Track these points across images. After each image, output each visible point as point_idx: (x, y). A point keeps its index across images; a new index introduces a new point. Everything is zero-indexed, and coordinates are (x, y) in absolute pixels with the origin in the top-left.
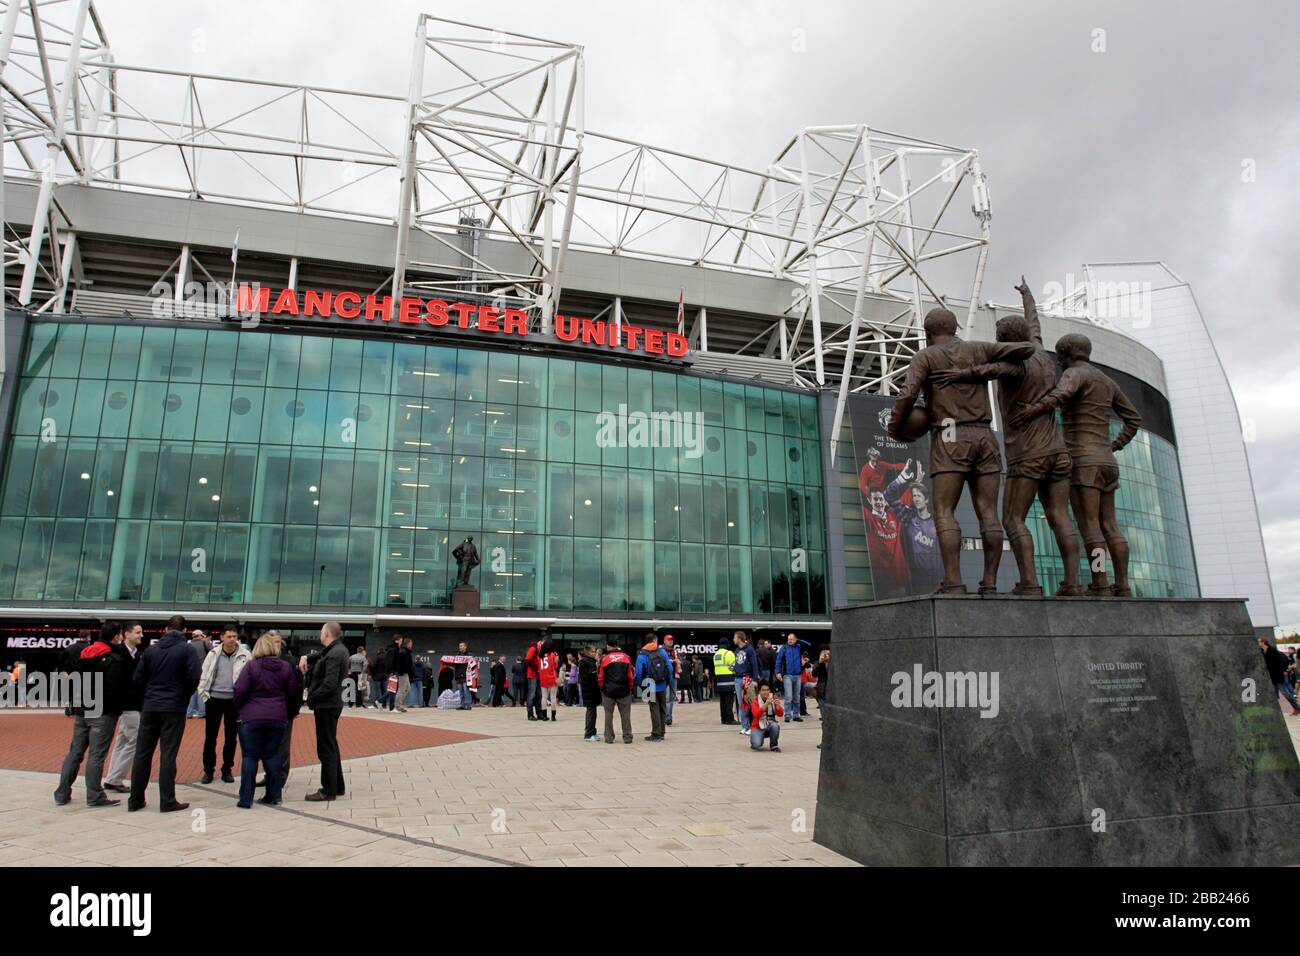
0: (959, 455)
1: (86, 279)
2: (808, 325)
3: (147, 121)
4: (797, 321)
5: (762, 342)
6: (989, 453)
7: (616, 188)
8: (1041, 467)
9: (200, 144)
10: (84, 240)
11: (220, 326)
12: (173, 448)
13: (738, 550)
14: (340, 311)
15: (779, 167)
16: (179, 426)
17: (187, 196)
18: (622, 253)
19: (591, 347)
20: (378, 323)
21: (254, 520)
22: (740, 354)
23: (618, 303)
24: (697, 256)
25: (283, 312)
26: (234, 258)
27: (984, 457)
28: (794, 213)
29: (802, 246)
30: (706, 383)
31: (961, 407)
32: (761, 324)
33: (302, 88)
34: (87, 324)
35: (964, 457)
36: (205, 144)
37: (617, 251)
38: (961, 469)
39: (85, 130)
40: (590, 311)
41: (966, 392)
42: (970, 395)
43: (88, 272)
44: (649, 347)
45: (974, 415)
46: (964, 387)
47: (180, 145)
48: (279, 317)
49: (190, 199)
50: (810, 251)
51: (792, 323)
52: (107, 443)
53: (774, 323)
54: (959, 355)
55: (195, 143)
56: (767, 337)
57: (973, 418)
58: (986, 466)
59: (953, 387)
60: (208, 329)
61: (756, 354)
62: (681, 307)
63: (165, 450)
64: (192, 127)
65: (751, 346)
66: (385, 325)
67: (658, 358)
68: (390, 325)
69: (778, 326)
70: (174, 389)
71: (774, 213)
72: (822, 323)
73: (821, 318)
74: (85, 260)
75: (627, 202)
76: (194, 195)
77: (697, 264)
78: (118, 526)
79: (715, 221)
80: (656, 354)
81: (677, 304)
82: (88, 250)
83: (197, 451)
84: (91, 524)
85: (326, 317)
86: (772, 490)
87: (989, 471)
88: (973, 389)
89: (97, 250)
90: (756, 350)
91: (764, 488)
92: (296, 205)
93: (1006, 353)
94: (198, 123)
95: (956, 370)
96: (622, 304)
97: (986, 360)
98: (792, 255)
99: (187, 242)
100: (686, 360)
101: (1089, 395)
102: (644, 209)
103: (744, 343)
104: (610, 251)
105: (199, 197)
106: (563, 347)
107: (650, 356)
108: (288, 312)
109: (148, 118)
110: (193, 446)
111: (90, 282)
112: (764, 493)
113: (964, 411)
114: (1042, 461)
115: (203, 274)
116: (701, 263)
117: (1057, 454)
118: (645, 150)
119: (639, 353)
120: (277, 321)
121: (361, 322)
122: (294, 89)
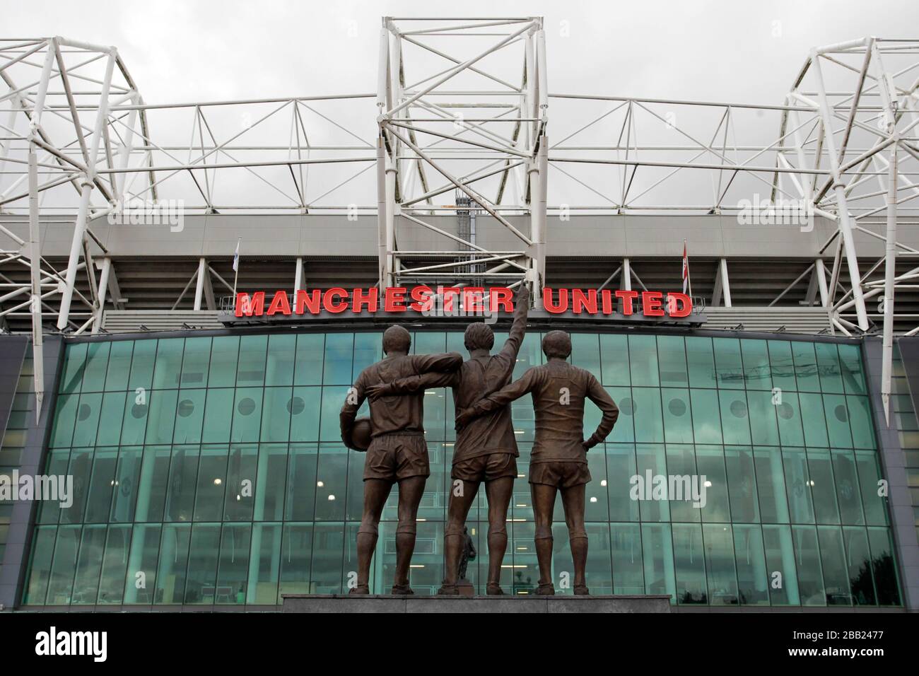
0: (375, 464)
1: (123, 298)
2: (844, 263)
3: (159, 149)
4: (833, 259)
5: (802, 287)
6: (404, 459)
7: (615, 146)
8: (468, 469)
9: (213, 164)
10: (119, 264)
11: (223, 332)
12: (186, 452)
13: (776, 530)
14: (329, 306)
15: (797, 94)
16: (188, 431)
17: (203, 212)
18: (628, 212)
19: (583, 317)
20: (366, 315)
21: (255, 519)
22: (774, 305)
23: (627, 264)
24: (713, 204)
25: (276, 313)
26: (235, 266)
27: (400, 463)
28: (817, 144)
29: (828, 179)
30: (720, 343)
31: (386, 418)
32: (795, 268)
33: (293, 100)
34: (111, 341)
35: (379, 465)
36: (219, 164)
37: (622, 210)
38: (376, 476)
39: (116, 167)
40: (600, 276)
41: (392, 404)
42: (395, 406)
43: (123, 291)
44: (647, 309)
45: (396, 425)
46: (391, 399)
47: (189, 169)
48: (273, 319)
49: (206, 215)
50: (836, 182)
51: (828, 263)
52: (129, 451)
53: (810, 264)
54: (388, 370)
55: (208, 164)
56: (806, 281)
57: (395, 428)
58: (403, 471)
59: (381, 400)
60: (213, 336)
61: (794, 303)
62: (685, 261)
63: (177, 455)
64: (203, 148)
65: (788, 293)
66: (372, 316)
67: (660, 321)
68: (377, 316)
69: (815, 268)
70: (184, 396)
71: (798, 145)
72: (857, 258)
73: (856, 253)
74: (120, 281)
75: (623, 160)
76: (209, 210)
77: (712, 212)
78: (135, 528)
79: (724, 166)
80: (657, 317)
81: (681, 258)
82: (122, 272)
83: (205, 453)
84: (111, 529)
85: (316, 315)
86: (811, 456)
87: (407, 475)
88: (399, 400)
89: (130, 271)
90: (793, 300)
91: (803, 456)
92: (300, 207)
93: (431, 364)
94: (208, 143)
95: (382, 385)
96: (631, 265)
97: (412, 371)
98: (821, 188)
99: (204, 254)
100: (693, 320)
101: (545, 392)
102: (637, 165)
103: (779, 291)
104: (616, 212)
105: (214, 211)
106: (553, 320)
107: (650, 320)
108: (281, 313)
109: (159, 146)
110: (200, 449)
111: (125, 300)
112: (803, 461)
113: (388, 423)
114: (469, 463)
115: (221, 282)
116: (717, 211)
117: (489, 455)
118: (634, 105)
119: (638, 317)
120: (273, 323)
121: (349, 315)
122: (286, 102)
